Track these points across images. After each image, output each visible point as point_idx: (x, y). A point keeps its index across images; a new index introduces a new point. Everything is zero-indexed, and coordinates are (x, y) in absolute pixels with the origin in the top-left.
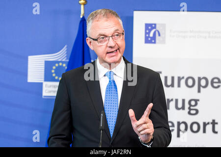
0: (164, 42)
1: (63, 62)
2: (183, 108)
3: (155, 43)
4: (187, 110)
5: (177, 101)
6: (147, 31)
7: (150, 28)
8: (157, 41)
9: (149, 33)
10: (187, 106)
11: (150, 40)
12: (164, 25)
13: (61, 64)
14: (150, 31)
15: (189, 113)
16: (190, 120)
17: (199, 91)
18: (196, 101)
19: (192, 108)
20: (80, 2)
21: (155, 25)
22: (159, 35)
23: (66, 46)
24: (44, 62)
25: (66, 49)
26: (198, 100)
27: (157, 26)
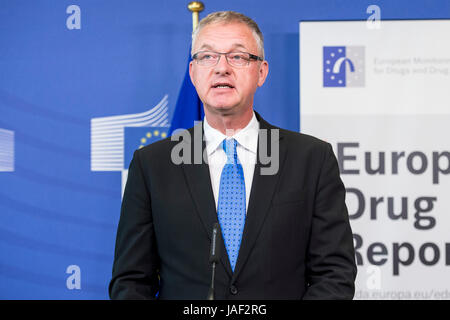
0: (361, 83)
1: (161, 130)
2: (404, 215)
3: (344, 85)
4: (412, 219)
5: (391, 201)
6: (328, 62)
7: (333, 55)
8: (348, 82)
9: (331, 66)
10: (412, 211)
11: (334, 80)
12: (361, 50)
13: (156, 133)
14: (334, 61)
15: (417, 226)
16: (418, 239)
17: (436, 180)
18: (431, 200)
19: (422, 214)
20: (190, 7)
21: (344, 48)
22: (352, 69)
23: (166, 97)
24: (122, 130)
25: (166, 104)
26: (435, 199)
27: (348, 51)
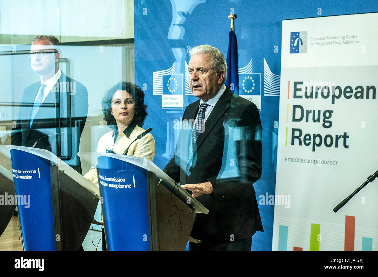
0: (305, 51)
2: (319, 120)
3: (298, 52)
4: (322, 122)
5: (314, 111)
6: (292, 40)
7: (294, 37)
8: (300, 50)
10: (322, 118)
11: (295, 50)
12: (305, 33)
15: (324, 126)
16: (324, 132)
17: (333, 102)
19: (326, 120)
20: (229, 17)
21: (299, 33)
22: (302, 44)
26: (332, 112)
27: (300, 34)
